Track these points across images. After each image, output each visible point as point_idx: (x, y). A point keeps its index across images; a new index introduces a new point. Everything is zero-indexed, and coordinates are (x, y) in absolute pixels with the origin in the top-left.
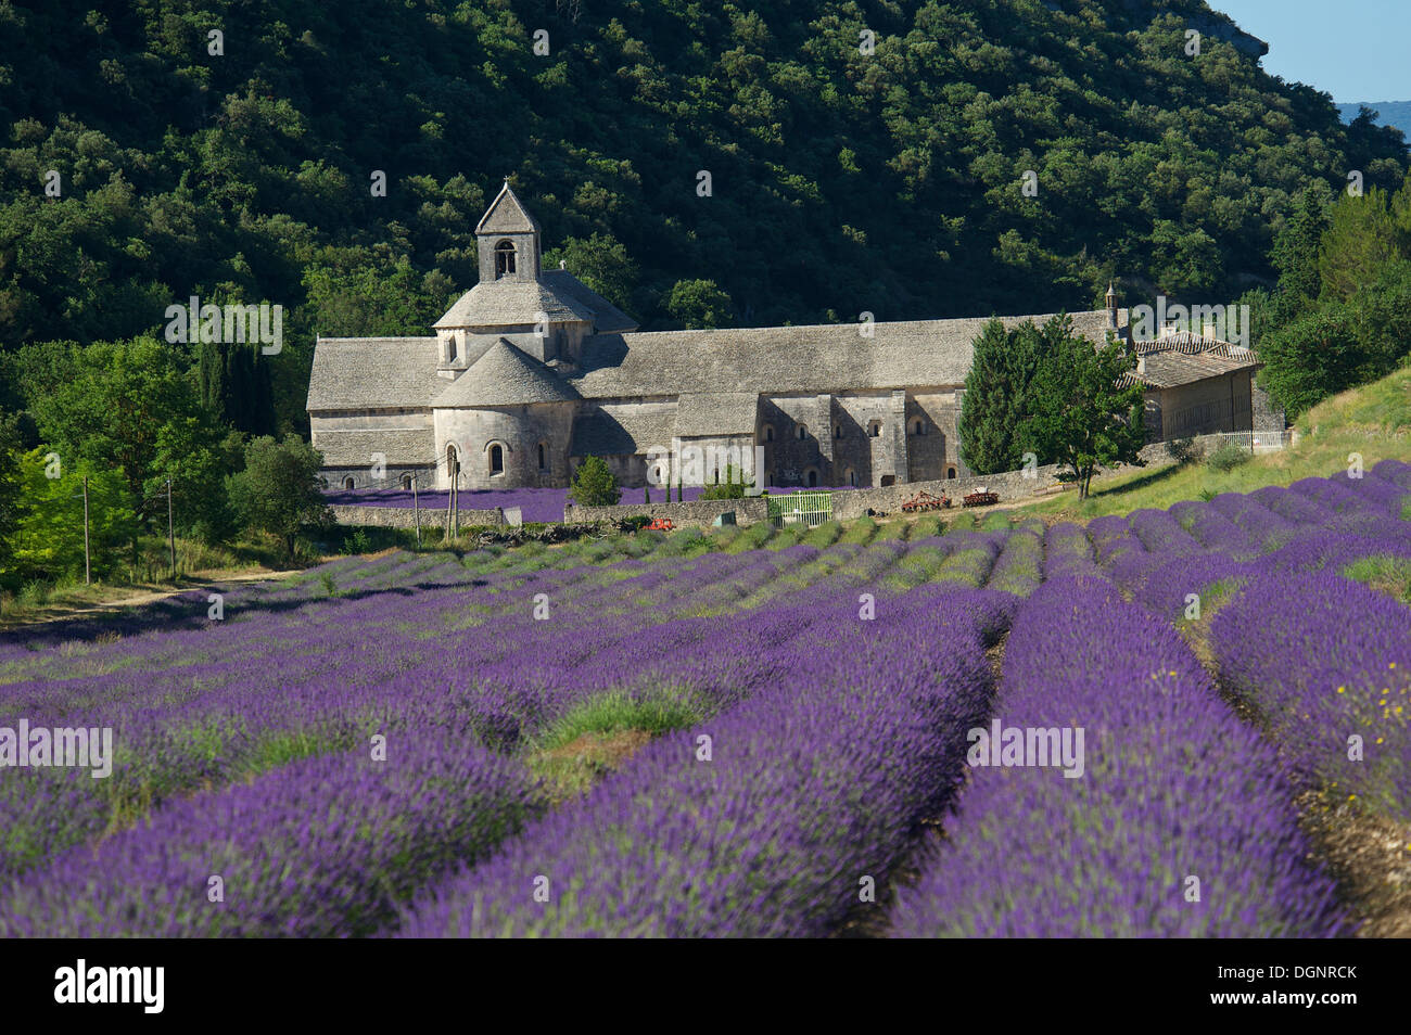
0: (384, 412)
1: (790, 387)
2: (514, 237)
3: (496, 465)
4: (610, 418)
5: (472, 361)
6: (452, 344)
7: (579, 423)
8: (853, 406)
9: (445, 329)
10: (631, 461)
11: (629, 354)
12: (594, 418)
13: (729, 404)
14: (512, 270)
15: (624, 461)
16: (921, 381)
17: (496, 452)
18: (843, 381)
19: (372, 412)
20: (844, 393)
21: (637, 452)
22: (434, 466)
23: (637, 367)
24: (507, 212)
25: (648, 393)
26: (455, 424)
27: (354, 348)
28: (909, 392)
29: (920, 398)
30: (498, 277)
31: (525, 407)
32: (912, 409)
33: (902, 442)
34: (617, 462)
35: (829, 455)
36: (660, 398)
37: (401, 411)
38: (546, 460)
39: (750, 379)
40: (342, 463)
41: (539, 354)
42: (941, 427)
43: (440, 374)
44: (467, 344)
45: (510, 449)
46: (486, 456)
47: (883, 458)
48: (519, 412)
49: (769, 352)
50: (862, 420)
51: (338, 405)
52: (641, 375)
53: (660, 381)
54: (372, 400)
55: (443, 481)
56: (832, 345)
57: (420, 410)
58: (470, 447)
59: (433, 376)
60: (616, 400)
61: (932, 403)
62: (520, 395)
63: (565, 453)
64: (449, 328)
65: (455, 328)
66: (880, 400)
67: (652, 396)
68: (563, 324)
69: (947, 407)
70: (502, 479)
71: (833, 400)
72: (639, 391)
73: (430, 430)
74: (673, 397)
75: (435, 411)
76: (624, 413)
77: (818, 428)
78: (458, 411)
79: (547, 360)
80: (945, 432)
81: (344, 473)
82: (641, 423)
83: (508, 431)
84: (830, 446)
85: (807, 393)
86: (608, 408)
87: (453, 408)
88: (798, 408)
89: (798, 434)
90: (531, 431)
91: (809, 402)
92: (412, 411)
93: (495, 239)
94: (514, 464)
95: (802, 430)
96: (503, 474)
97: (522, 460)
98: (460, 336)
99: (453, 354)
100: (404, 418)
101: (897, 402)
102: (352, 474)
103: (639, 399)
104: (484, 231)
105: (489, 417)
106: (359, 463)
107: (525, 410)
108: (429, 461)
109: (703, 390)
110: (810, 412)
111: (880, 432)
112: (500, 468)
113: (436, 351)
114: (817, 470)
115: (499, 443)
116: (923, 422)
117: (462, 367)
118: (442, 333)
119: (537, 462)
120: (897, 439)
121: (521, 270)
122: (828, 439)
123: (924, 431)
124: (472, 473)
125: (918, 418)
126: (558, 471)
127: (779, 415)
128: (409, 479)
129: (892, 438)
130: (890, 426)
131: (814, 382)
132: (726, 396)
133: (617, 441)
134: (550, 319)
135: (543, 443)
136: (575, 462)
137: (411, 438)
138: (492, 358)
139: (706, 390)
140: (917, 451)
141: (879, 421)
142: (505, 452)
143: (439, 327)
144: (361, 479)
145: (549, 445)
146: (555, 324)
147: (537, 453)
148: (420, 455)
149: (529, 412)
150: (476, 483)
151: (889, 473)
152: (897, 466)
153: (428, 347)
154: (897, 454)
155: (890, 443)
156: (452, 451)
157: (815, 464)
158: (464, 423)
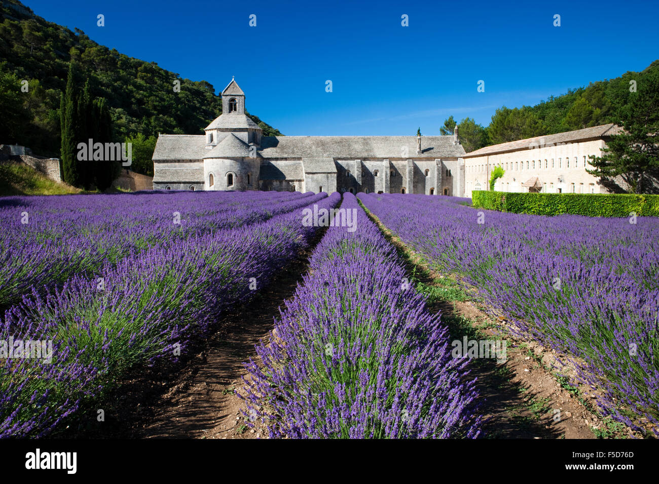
0: (183, 161)
1: (345, 156)
2: (236, 97)
3: (230, 182)
4: (274, 166)
5: (220, 142)
6: (212, 136)
7: (262, 167)
8: (369, 164)
9: (208, 130)
10: (284, 183)
11: (279, 143)
12: (268, 166)
13: (323, 161)
14: (235, 110)
15: (281, 182)
16: (394, 156)
17: (230, 177)
18: (365, 155)
19: (179, 161)
20: (365, 159)
21: (286, 179)
22: (203, 183)
23: (283, 148)
24: (234, 88)
25: (289, 157)
26: (213, 165)
27: (173, 138)
28: (390, 159)
29: (394, 162)
30: (230, 112)
31: (243, 158)
32: (392, 166)
33: (388, 178)
34: (278, 182)
35: (360, 183)
36: (294, 159)
37: (191, 161)
38: (250, 181)
39: (328, 153)
40: (166, 181)
41: (246, 141)
42: (401, 173)
43: (206, 148)
44: (218, 136)
45: (236, 176)
46: (226, 178)
47: (381, 184)
48: (241, 161)
49: (333, 144)
50: (372, 170)
51: (165, 158)
52: (285, 150)
53: (293, 152)
54: (179, 157)
55: (207, 187)
56: (356, 142)
57: (198, 161)
58: (219, 175)
59: (203, 149)
60: (277, 159)
61: (398, 164)
62: (241, 153)
63: (257, 179)
64: (210, 130)
65: (212, 129)
66: (379, 163)
67: (291, 158)
68: (255, 130)
69: (404, 166)
70: (232, 188)
71: (361, 162)
72: (285, 156)
73: (202, 169)
74: (300, 159)
75: (204, 160)
76: (280, 165)
77: (356, 173)
78: (214, 159)
79: (249, 143)
80: (402, 175)
81: (166, 185)
82: (287, 168)
83: (235, 168)
84: (361, 179)
85: (351, 159)
86: (273, 162)
87: (212, 158)
88: (347, 165)
89: (347, 175)
90: (245, 169)
91: (351, 162)
92: (195, 161)
93: (229, 98)
94: (237, 182)
95: (348, 173)
96: (233, 186)
97: (241, 180)
98: (215, 133)
99: (212, 140)
100: (192, 164)
101: (386, 163)
102: (169, 185)
103: (286, 159)
104: (225, 94)
105: (228, 162)
106: (173, 181)
107: (243, 160)
108: (201, 181)
109: (311, 156)
110: (352, 166)
111: (378, 174)
112: (232, 184)
113: (205, 140)
114: (353, 189)
115: (231, 173)
116: (394, 172)
117: (215, 145)
118: (207, 133)
119: (247, 182)
120: (386, 177)
121: (239, 110)
122: (360, 176)
123: (394, 174)
124: (219, 184)
125: (392, 170)
126: (255, 185)
127: (339, 167)
128: (193, 188)
129: (384, 177)
130: (382, 172)
131: (354, 154)
132: (321, 159)
133: (278, 175)
134: (250, 127)
135: (249, 174)
136: (261, 182)
137: (194, 172)
138: (228, 140)
139: (312, 156)
140: (391, 182)
141: (378, 170)
142: (234, 177)
143: (206, 130)
144: (174, 187)
145: (252, 175)
146: (253, 129)
147: (247, 178)
148: (198, 178)
149: (244, 161)
150: (221, 189)
151: (381, 190)
152: (386, 187)
153: (202, 139)
154: (386, 183)
155: (382, 179)
156: (211, 176)
157: (353, 186)
158: (217, 164)
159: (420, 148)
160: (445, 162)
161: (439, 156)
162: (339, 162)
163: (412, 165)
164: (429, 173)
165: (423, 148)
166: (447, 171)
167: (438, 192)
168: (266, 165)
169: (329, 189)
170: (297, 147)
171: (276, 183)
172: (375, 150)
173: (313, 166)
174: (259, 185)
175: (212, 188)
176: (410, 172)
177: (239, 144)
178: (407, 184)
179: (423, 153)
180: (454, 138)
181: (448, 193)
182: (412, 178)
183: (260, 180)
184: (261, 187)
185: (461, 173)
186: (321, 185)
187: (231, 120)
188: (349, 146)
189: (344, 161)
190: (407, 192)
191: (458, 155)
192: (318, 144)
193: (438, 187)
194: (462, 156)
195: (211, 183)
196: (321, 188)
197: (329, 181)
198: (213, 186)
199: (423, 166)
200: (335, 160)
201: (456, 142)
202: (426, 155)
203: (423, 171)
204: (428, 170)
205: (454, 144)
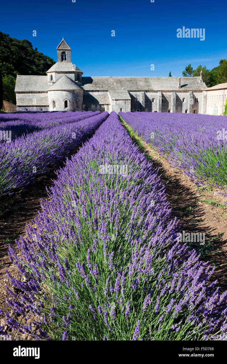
0: (35, 92)
1: (134, 89)
2: (66, 51)
3: (66, 106)
4: (91, 96)
5: (57, 80)
6: (52, 76)
7: (84, 96)
8: (148, 94)
9: (49, 72)
10: (98, 106)
11: (93, 81)
12: (87, 95)
13: (121, 93)
14: (65, 59)
15: (96, 106)
16: (164, 89)
17: (66, 102)
18: (146, 89)
19: (32, 92)
20: (147, 91)
21: (100, 104)
22: (48, 106)
23: (96, 84)
24: (64, 45)
25: (101, 90)
26: (55, 95)
27: (26, 78)
28: (162, 91)
29: (163, 93)
30: (62, 61)
31: (74, 90)
32: (163, 96)
33: (161, 103)
34: (94, 106)
35: (144, 106)
36: (104, 91)
37: (39, 92)
38: (78, 105)
39: (124, 87)
40: (24, 105)
41: (74, 79)
42: (168, 100)
43: (48, 84)
44: (56, 76)
45: (70, 102)
46: (63, 103)
47: (156, 106)
48: (72, 92)
49: (126, 82)
50: (151, 98)
51: (23, 91)
52: (98, 86)
53: (103, 87)
54: (32, 90)
55: (51, 109)
56: (141, 81)
57: (44, 92)
58: (59, 101)
59: (47, 84)
60: (93, 91)
61: (167, 95)
62: (72, 87)
63: (81, 104)
64: (51, 72)
65: (52, 72)
66: (155, 93)
67: (102, 90)
68: (79, 72)
69: (170, 96)
70: (68, 109)
71: (144, 93)
72: (98, 89)
73: (47, 97)
74: (107, 91)
75: (48, 92)
76: (94, 94)
77: (141, 100)
78: (56, 91)
79: (76, 80)
80: (169, 101)
81: (25, 107)
82: (99, 97)
83: (68, 96)
84: (144, 104)
85: (138, 91)
86: (91, 93)
87: (54, 90)
88: (136, 95)
89: (135, 101)
90: (75, 97)
91: (138, 93)
92: (42, 92)
93: (61, 51)
94: (71, 105)
95: (136, 100)
96: (68, 108)
97: (73, 105)
98: (54, 74)
99: (52, 79)
100: (40, 94)
101: (159, 94)
102: (27, 108)
103: (98, 91)
104: (59, 49)
105: (64, 93)
106: (29, 105)
107: (73, 92)
108: (47, 105)
109: (113, 89)
110: (139, 95)
111: (154, 101)
112: (67, 107)
113: (47, 79)
115: (67, 100)
117: (54, 82)
118: (48, 74)
119: (76, 105)
120: (159, 103)
121: (68, 60)
122: (144, 102)
123: (164, 101)
124: (60, 107)
125: (163, 98)
126: (81, 108)
127: (131, 96)
128: (42, 109)
129: (158, 102)
130: (157, 100)
131: (140, 88)
132: (120, 91)
133: (94, 101)
135: (77, 100)
136: (84, 106)
137: (42, 99)
138: (63, 79)
139: (115, 89)
140: (163, 105)
141: (154, 98)
142: (68, 102)
143: (48, 73)
144: (30, 109)
145: (79, 101)
146: (77, 72)
147: (76, 103)
148: (45, 103)
150: (60, 110)
151: (156, 111)
152: (159, 109)
153: (45, 78)
154: (159, 106)
155: (157, 103)
156: (54, 102)
157: (139, 108)
158: (58, 94)
159: (180, 85)
160: (194, 93)
161: (191, 89)
162: (131, 93)
163: (175, 95)
164: (185, 100)
165: (181, 85)
166: (196, 99)
167: (190, 112)
168: (86, 95)
169: (126, 110)
170: (104, 83)
171: (93, 106)
172: (153, 86)
173: (116, 95)
174: (83, 107)
175: (55, 110)
176: (174, 100)
177: (70, 82)
178: (172, 107)
179: (181, 88)
180: (199, 78)
181: (195, 112)
182: (175, 103)
183: (84, 104)
184: (84, 109)
185: (204, 100)
186: (121, 107)
187: (63, 66)
188: (137, 83)
189: (134, 92)
190: (171, 111)
191: (202, 89)
192: (117, 82)
193: (190, 109)
194: (205, 90)
195: (54, 106)
196: (121, 109)
197: (127, 105)
198: (55, 108)
199: (181, 95)
200: (129, 91)
201: (201, 81)
202: (183, 89)
203: (182, 99)
204: (184, 98)
205: (200, 82)
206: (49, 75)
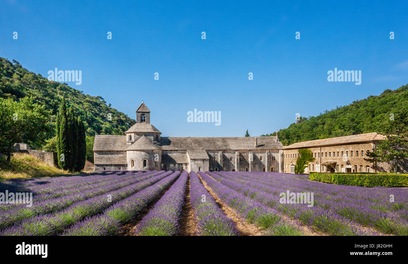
0: (113, 152)
1: (212, 149)
2: (145, 113)
3: (145, 165)
5: (136, 140)
6: (130, 137)
7: (163, 156)
8: (227, 155)
10: (176, 165)
13: (200, 152)
14: (144, 121)
16: (242, 149)
17: (145, 162)
18: (224, 148)
19: (110, 152)
20: (224, 151)
21: (177, 163)
22: (127, 165)
24: (143, 108)
25: (179, 149)
26: (134, 154)
27: (105, 137)
28: (240, 151)
30: (141, 122)
32: (240, 155)
33: (239, 162)
34: (173, 165)
35: (222, 165)
36: (182, 151)
37: (118, 152)
38: (157, 165)
39: (202, 147)
40: (102, 164)
41: (152, 139)
42: (246, 159)
43: (127, 143)
44: (135, 136)
45: (149, 161)
46: (142, 162)
47: (234, 165)
48: (151, 152)
49: (204, 142)
51: (101, 150)
52: (176, 145)
53: (181, 147)
54: (110, 149)
55: (130, 168)
56: (218, 141)
57: (122, 151)
58: (138, 160)
59: (125, 144)
60: (171, 151)
62: (151, 147)
63: (160, 163)
65: (131, 133)
68: (158, 133)
69: (247, 155)
70: (146, 168)
71: (222, 153)
72: (177, 149)
73: (125, 156)
74: (185, 150)
75: (127, 152)
76: (173, 155)
77: (219, 159)
79: (154, 141)
81: (103, 166)
83: (148, 157)
84: (222, 163)
85: (216, 151)
87: (134, 150)
88: (214, 155)
89: (213, 160)
90: (154, 156)
92: (120, 151)
93: (141, 113)
94: (149, 165)
97: (151, 164)
98: (133, 135)
99: (131, 139)
101: (237, 153)
102: (105, 167)
103: (177, 151)
104: (138, 111)
105: (143, 153)
106: (107, 164)
108: (125, 164)
109: (192, 150)
110: (217, 155)
111: (233, 159)
112: (146, 166)
113: (126, 138)
114: (217, 168)
115: (145, 159)
116: (242, 158)
117: (133, 142)
119: (155, 164)
120: (237, 161)
121: (147, 121)
122: (222, 161)
123: (242, 160)
124: (138, 167)
125: (240, 157)
126: (159, 167)
127: (210, 156)
128: (120, 168)
129: (236, 161)
130: (235, 158)
131: (217, 148)
132: (198, 151)
133: (173, 161)
134: (155, 131)
136: (163, 165)
137: (120, 158)
138: (142, 139)
139: (193, 149)
140: (240, 164)
141: (232, 157)
142: (147, 162)
143: (127, 133)
144: (108, 168)
146: (156, 133)
147: (155, 162)
148: (123, 162)
149: (153, 152)
150: (139, 169)
151: (234, 169)
152: (237, 167)
153: (123, 138)
154: (237, 165)
155: (235, 162)
156: (133, 161)
157: (217, 167)
158: (137, 154)
159: (257, 144)
160: (271, 152)
161: (268, 148)
163: (253, 155)
164: (262, 159)
166: (273, 157)
167: (268, 169)
168: (165, 154)
169: (205, 168)
170: (182, 143)
171: (172, 165)
172: (230, 145)
173: (194, 155)
174: (161, 166)
175: (133, 169)
176: (251, 159)
177: (149, 142)
178: (249, 165)
179: (258, 147)
180: (276, 138)
181: (273, 170)
182: (253, 162)
183: (162, 163)
184: (162, 168)
185: (281, 158)
186: (200, 166)
187: (143, 127)
188: (214, 143)
190: (250, 170)
191: (279, 148)
192: (195, 142)
193: (268, 166)
194: (282, 148)
195: (133, 165)
196: (199, 169)
197: (205, 164)
198: (134, 167)
200: (208, 151)
201: (277, 140)
202: (260, 148)
203: (259, 158)
204: (262, 157)
205: (276, 141)
206: (128, 135)
